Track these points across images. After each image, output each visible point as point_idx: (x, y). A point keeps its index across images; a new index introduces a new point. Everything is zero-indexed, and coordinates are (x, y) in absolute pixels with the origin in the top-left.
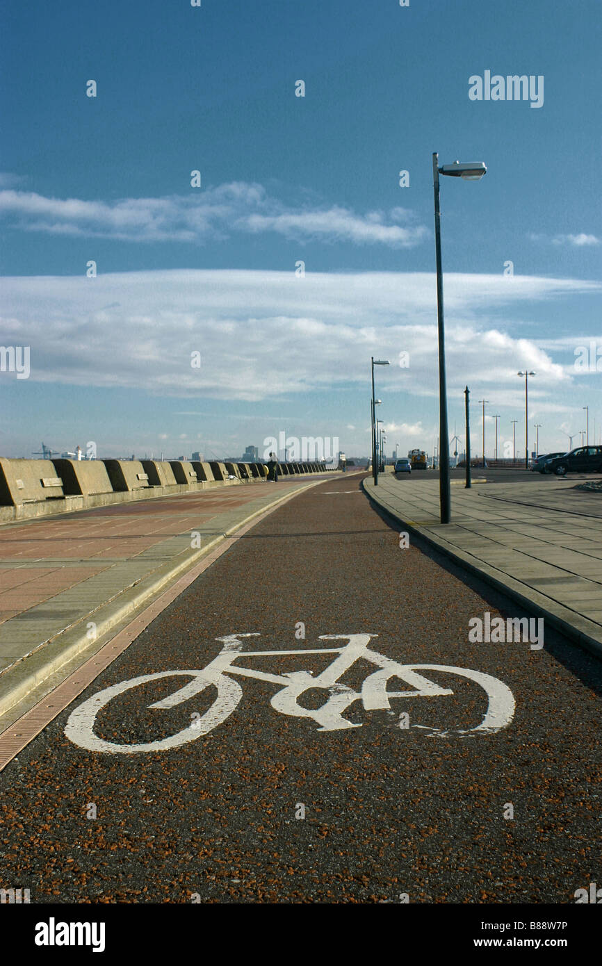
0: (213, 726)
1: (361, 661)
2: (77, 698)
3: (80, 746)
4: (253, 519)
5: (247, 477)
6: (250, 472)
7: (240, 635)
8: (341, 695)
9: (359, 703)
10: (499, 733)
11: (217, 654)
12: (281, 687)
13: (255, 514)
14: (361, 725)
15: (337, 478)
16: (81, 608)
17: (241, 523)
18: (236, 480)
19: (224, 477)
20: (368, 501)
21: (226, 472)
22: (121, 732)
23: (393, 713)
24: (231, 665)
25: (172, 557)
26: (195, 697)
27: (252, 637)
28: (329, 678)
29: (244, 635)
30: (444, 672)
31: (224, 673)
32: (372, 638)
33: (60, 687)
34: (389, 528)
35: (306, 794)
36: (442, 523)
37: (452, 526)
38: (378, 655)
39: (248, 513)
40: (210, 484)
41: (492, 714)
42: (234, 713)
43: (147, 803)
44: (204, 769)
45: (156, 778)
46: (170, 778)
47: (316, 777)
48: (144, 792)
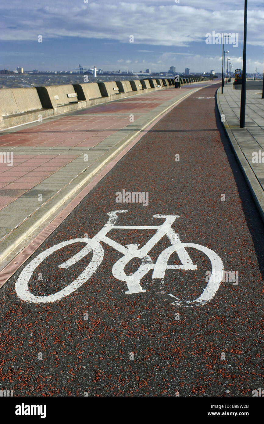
0: (81, 284)
1: (165, 238)
2: (30, 257)
3: (18, 295)
4: (158, 118)
5: (166, 86)
6: (167, 83)
7: (119, 211)
8: (146, 265)
9: (151, 272)
10: (205, 305)
11: (103, 226)
12: (121, 256)
13: (160, 114)
14: (146, 291)
15: (208, 86)
16: (54, 189)
17: (151, 121)
18: (161, 88)
19: (155, 86)
21: (156, 84)
23: (163, 282)
24: (106, 235)
25: (110, 148)
27: (123, 213)
28: (145, 250)
31: (101, 242)
32: (177, 218)
33: (27, 247)
34: (217, 128)
35: (100, 345)
36: (240, 127)
38: (174, 233)
39: (157, 113)
40: (148, 90)
41: (208, 289)
42: (93, 275)
43: (30, 344)
44: (64, 320)
45: (41, 325)
46: (47, 325)
47: (110, 331)
48: (32, 335)
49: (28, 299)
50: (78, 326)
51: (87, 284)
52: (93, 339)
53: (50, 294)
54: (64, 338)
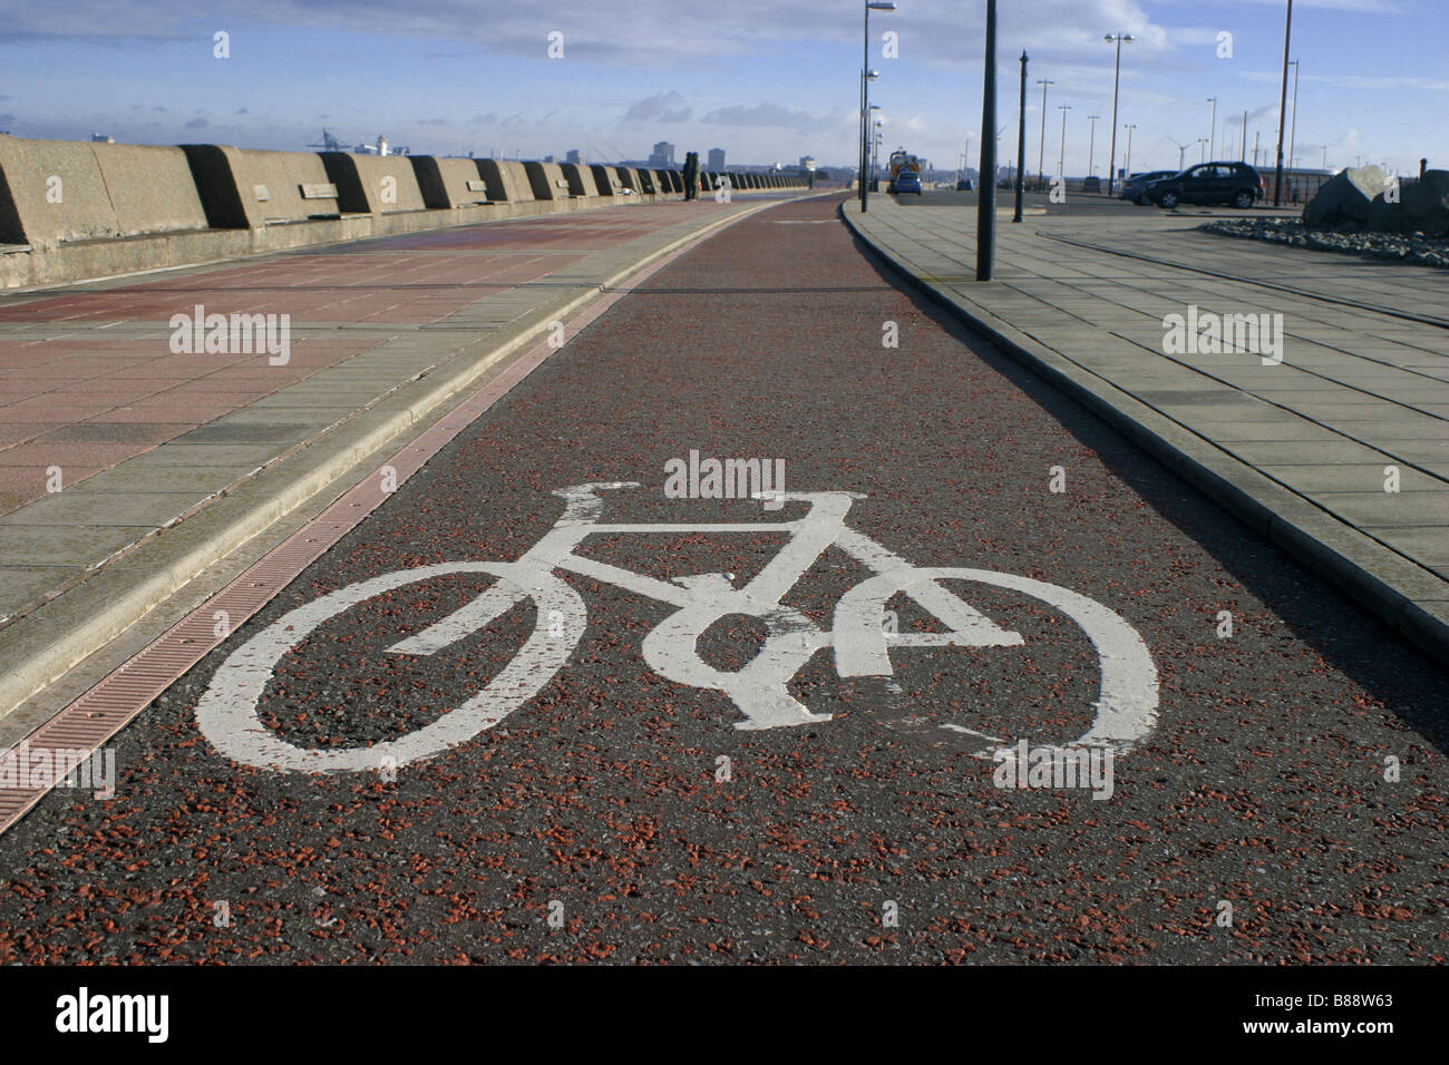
0: (514, 705)
1: (833, 554)
2: (248, 623)
3: (219, 749)
4: (653, 261)
5: (652, 192)
6: (657, 184)
7: (601, 485)
8: (789, 636)
9: (826, 656)
10: (1131, 754)
11: (550, 527)
12: (667, 609)
13: (659, 253)
14: (830, 717)
15: (800, 198)
16: (308, 421)
17: (633, 268)
18: (635, 197)
19: (615, 190)
20: (851, 238)
21: (619, 183)
22: (317, 713)
23: (897, 689)
24: (574, 552)
25: (500, 325)
26: (489, 628)
27: (622, 491)
28: (766, 592)
29: (608, 486)
30: (1001, 588)
31: (557, 572)
32: (856, 502)
33: (224, 592)
34: (887, 285)
35: (694, 920)
36: (978, 279)
37: (994, 285)
38: (868, 541)
39: (645, 252)
40: (590, 200)
41: (1112, 703)
42: (563, 674)
43: (322, 929)
44: (473, 829)
45: (359, 851)
46: (390, 853)
47: (722, 865)
48: (323, 892)
49: (269, 759)
50: (552, 852)
51: (543, 704)
52: (647, 895)
53: (375, 741)
54: (496, 899)
